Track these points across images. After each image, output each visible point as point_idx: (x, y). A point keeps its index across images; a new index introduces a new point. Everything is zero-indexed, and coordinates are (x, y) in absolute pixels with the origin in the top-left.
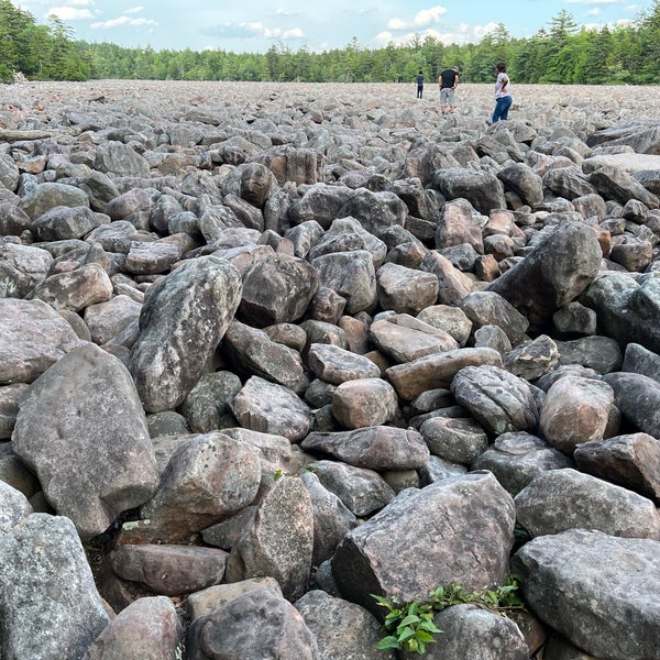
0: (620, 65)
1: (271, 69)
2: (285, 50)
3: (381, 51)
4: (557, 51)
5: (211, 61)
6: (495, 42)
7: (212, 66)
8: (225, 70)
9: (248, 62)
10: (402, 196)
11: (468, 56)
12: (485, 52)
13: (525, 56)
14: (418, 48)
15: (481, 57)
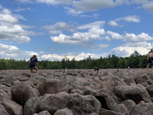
1: (63, 65)
2: (68, 60)
3: (98, 59)
6: (135, 56)
7: (44, 65)
8: (48, 66)
9: (56, 64)
10: (97, 97)
12: (132, 59)
14: (110, 58)
15: (131, 60)
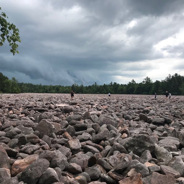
0: (162, 90)
4: (147, 86)
5: (57, 89)
11: (125, 88)
13: (139, 88)
